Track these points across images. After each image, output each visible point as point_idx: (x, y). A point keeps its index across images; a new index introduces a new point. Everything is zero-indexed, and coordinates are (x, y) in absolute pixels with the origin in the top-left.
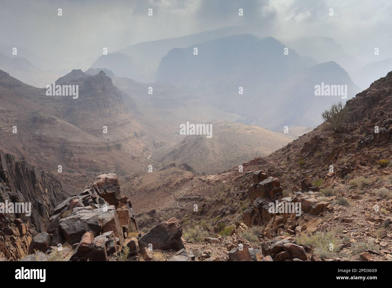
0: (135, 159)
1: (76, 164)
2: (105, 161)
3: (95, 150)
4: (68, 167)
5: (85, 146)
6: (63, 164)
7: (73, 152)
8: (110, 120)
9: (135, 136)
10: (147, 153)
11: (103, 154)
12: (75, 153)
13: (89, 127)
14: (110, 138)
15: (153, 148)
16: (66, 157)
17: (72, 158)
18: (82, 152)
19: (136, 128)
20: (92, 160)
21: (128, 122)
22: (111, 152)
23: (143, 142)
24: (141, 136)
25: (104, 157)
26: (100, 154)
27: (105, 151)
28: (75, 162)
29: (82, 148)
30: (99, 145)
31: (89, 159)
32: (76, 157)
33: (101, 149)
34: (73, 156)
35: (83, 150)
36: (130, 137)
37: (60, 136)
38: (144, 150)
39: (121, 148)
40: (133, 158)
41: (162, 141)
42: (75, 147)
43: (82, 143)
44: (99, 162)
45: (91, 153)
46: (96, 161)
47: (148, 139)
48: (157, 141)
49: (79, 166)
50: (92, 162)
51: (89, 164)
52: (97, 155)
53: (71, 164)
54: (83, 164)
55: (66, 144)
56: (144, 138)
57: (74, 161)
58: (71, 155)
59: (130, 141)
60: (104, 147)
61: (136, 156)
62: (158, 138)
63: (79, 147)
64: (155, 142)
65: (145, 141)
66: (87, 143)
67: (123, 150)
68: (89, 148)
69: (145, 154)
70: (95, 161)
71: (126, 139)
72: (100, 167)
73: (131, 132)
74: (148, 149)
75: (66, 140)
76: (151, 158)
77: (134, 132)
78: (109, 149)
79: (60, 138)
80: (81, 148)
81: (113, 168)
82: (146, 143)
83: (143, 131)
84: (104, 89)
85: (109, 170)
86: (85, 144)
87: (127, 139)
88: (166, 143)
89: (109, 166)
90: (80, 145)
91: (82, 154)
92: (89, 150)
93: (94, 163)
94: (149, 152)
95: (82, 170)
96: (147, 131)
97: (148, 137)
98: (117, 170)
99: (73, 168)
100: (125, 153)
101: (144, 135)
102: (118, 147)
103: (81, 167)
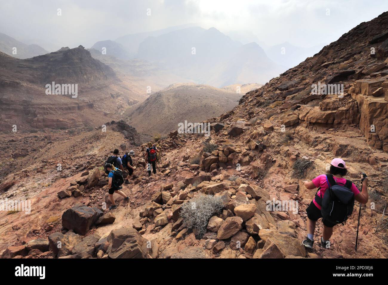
0: (107, 115)
1: (40, 124)
2: (73, 119)
3: (63, 109)
4: (32, 127)
5: (51, 106)
6: (27, 124)
7: (36, 112)
9: (111, 97)
10: (122, 110)
11: (72, 113)
12: (39, 114)
15: (127, 106)
16: (29, 118)
17: (36, 119)
18: (47, 113)
19: (113, 91)
20: (58, 119)
21: (106, 86)
22: (82, 111)
23: (118, 101)
24: (117, 96)
25: (72, 116)
26: (68, 113)
27: (74, 110)
28: (40, 122)
30: (67, 105)
31: (55, 119)
32: (40, 117)
33: (69, 109)
34: (37, 116)
35: (48, 110)
37: (24, 99)
38: (119, 107)
39: (94, 107)
40: (106, 115)
41: (135, 100)
42: (39, 108)
43: (48, 104)
44: (66, 120)
45: (57, 113)
46: (63, 120)
47: (123, 99)
48: (131, 100)
49: (44, 125)
50: (58, 121)
51: (55, 123)
52: (66, 114)
53: (35, 124)
54: (49, 123)
55: (30, 106)
56: (119, 98)
57: (38, 121)
58: (35, 116)
60: (73, 107)
61: (108, 112)
62: (132, 98)
63: (44, 108)
64: (129, 101)
65: (121, 101)
66: (54, 104)
68: (56, 108)
69: (120, 110)
70: (61, 120)
71: (101, 99)
72: (67, 125)
73: (108, 94)
74: (123, 106)
75: (31, 102)
76: (124, 114)
77: (111, 94)
78: (80, 108)
80: (45, 109)
81: (82, 124)
82: (121, 102)
83: (119, 93)
84: (81, 59)
85: (78, 127)
89: (77, 123)
90: (45, 106)
91: (48, 114)
92: (56, 110)
93: (61, 121)
94: (123, 109)
95: (47, 129)
96: (122, 93)
97: (123, 98)
98: (86, 126)
99: (37, 128)
100: (98, 111)
101: (119, 96)
102: (91, 106)
103: (46, 126)
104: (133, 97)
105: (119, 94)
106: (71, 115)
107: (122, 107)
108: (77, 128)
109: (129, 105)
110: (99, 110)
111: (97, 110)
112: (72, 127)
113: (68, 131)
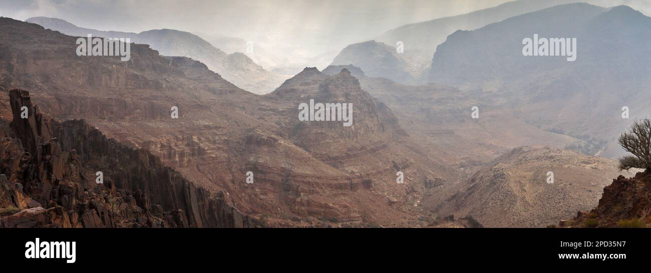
0: (393, 205)
1: (303, 209)
2: (346, 207)
3: (331, 187)
7: (299, 190)
8: (356, 141)
9: (394, 168)
10: (414, 197)
11: (344, 194)
13: (325, 153)
14: (355, 170)
15: (422, 189)
16: (290, 197)
17: (299, 200)
18: (313, 191)
19: (396, 155)
20: (327, 204)
22: (357, 193)
23: (407, 178)
24: (404, 168)
25: (345, 200)
26: (339, 194)
27: (347, 190)
29: (313, 185)
31: (323, 202)
33: (341, 187)
36: (386, 170)
37: (283, 166)
38: (408, 191)
39: (372, 185)
41: (438, 177)
43: (313, 177)
44: (337, 206)
45: (324, 192)
46: (333, 205)
47: (415, 173)
48: (430, 178)
50: (326, 206)
52: (336, 195)
53: (297, 207)
54: (315, 209)
55: (290, 178)
56: (408, 171)
57: (302, 205)
58: (298, 193)
59: (386, 175)
60: (344, 183)
61: (395, 200)
62: (431, 173)
63: (309, 183)
64: (426, 178)
65: (410, 177)
66: (320, 177)
67: (375, 190)
68: (322, 184)
69: (411, 197)
70: (331, 205)
71: (379, 172)
72: (339, 215)
73: (389, 161)
74: (416, 188)
75: (290, 171)
76: (420, 205)
77: (393, 162)
78: (353, 187)
79: (282, 168)
80: (311, 184)
81: (358, 217)
82: (411, 179)
83: (407, 160)
86: (317, 178)
87: (382, 173)
88: (444, 181)
89: (352, 215)
90: (310, 180)
91: (313, 193)
92: (323, 187)
93: (330, 208)
94: (415, 195)
95: (311, 218)
96: (412, 160)
97: (415, 171)
98: (364, 221)
99: (299, 214)
100: (378, 195)
101: (407, 167)
102: (367, 184)
103: (311, 213)
104: (433, 171)
105: (408, 163)
106: (343, 198)
107: (413, 191)
108: (352, 222)
109: (426, 186)
110: (380, 193)
111: (376, 193)
112: (344, 220)
113: (341, 225)
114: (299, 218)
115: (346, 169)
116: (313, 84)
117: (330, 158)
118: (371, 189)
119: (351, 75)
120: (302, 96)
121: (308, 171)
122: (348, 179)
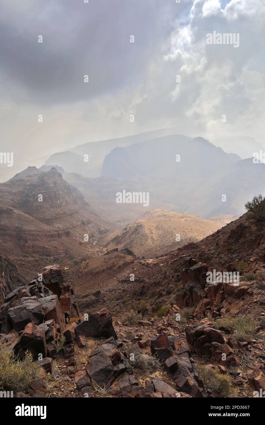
2: (55, 247)
3: (47, 237)
4: (24, 252)
5: (38, 233)
7: (27, 239)
8: (60, 210)
9: (82, 224)
11: (54, 240)
12: (29, 240)
13: (42, 217)
14: (60, 226)
15: (98, 235)
16: (21, 243)
17: (27, 245)
18: (36, 239)
19: (84, 217)
21: (76, 211)
22: (62, 239)
23: (90, 230)
24: (88, 224)
26: (52, 240)
27: (56, 238)
29: (35, 236)
30: (50, 232)
31: (42, 245)
32: (30, 243)
33: (52, 236)
34: (27, 242)
36: (78, 225)
37: (17, 225)
38: (90, 236)
40: (80, 244)
41: (106, 228)
42: (29, 234)
43: (36, 231)
44: (50, 247)
45: (42, 240)
47: (94, 226)
48: (102, 229)
50: (44, 247)
52: (49, 241)
56: (90, 226)
60: (54, 234)
62: (103, 226)
63: (33, 235)
64: (100, 229)
66: (40, 231)
67: (72, 237)
68: (42, 235)
70: (47, 247)
72: (51, 252)
73: (79, 220)
77: (82, 221)
78: (59, 236)
81: (63, 253)
82: (92, 230)
83: (90, 219)
86: (38, 231)
87: (75, 227)
88: (110, 230)
89: (59, 251)
90: (34, 233)
91: (36, 241)
92: (42, 237)
93: (47, 248)
94: (94, 238)
95: (35, 255)
96: (92, 220)
97: (94, 225)
98: (66, 254)
99: (27, 253)
100: (74, 240)
101: (90, 223)
102: (68, 234)
103: (34, 252)
105: (90, 221)
106: (54, 242)
107: (93, 236)
108: (59, 255)
109: (100, 234)
110: (74, 238)
112: (54, 255)
113: (53, 258)
114: (28, 255)
115: (55, 226)
116: (34, 176)
117: (45, 220)
118: (70, 236)
119: (57, 171)
120: (27, 184)
121: (32, 228)
122: (56, 231)
